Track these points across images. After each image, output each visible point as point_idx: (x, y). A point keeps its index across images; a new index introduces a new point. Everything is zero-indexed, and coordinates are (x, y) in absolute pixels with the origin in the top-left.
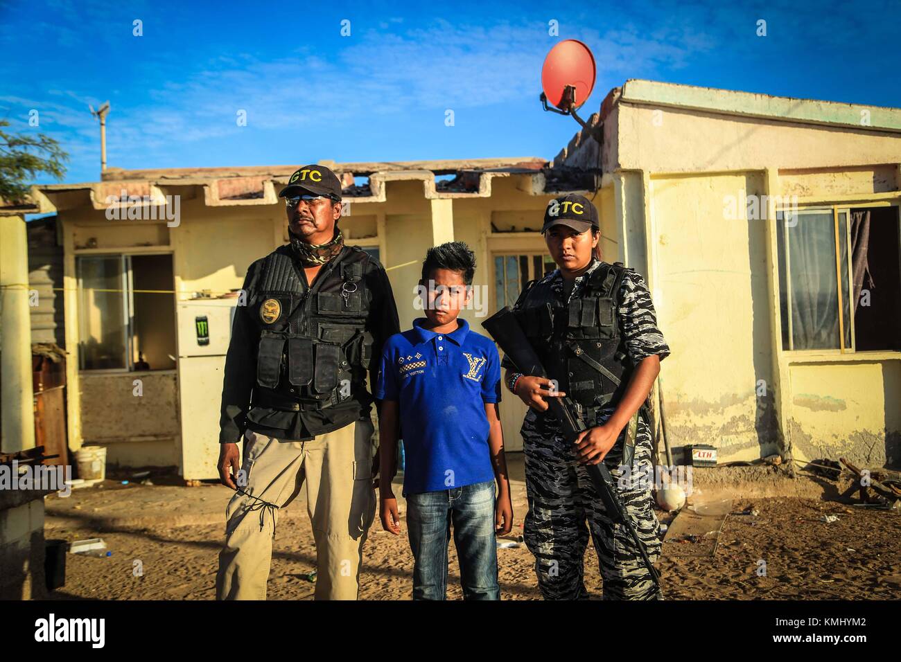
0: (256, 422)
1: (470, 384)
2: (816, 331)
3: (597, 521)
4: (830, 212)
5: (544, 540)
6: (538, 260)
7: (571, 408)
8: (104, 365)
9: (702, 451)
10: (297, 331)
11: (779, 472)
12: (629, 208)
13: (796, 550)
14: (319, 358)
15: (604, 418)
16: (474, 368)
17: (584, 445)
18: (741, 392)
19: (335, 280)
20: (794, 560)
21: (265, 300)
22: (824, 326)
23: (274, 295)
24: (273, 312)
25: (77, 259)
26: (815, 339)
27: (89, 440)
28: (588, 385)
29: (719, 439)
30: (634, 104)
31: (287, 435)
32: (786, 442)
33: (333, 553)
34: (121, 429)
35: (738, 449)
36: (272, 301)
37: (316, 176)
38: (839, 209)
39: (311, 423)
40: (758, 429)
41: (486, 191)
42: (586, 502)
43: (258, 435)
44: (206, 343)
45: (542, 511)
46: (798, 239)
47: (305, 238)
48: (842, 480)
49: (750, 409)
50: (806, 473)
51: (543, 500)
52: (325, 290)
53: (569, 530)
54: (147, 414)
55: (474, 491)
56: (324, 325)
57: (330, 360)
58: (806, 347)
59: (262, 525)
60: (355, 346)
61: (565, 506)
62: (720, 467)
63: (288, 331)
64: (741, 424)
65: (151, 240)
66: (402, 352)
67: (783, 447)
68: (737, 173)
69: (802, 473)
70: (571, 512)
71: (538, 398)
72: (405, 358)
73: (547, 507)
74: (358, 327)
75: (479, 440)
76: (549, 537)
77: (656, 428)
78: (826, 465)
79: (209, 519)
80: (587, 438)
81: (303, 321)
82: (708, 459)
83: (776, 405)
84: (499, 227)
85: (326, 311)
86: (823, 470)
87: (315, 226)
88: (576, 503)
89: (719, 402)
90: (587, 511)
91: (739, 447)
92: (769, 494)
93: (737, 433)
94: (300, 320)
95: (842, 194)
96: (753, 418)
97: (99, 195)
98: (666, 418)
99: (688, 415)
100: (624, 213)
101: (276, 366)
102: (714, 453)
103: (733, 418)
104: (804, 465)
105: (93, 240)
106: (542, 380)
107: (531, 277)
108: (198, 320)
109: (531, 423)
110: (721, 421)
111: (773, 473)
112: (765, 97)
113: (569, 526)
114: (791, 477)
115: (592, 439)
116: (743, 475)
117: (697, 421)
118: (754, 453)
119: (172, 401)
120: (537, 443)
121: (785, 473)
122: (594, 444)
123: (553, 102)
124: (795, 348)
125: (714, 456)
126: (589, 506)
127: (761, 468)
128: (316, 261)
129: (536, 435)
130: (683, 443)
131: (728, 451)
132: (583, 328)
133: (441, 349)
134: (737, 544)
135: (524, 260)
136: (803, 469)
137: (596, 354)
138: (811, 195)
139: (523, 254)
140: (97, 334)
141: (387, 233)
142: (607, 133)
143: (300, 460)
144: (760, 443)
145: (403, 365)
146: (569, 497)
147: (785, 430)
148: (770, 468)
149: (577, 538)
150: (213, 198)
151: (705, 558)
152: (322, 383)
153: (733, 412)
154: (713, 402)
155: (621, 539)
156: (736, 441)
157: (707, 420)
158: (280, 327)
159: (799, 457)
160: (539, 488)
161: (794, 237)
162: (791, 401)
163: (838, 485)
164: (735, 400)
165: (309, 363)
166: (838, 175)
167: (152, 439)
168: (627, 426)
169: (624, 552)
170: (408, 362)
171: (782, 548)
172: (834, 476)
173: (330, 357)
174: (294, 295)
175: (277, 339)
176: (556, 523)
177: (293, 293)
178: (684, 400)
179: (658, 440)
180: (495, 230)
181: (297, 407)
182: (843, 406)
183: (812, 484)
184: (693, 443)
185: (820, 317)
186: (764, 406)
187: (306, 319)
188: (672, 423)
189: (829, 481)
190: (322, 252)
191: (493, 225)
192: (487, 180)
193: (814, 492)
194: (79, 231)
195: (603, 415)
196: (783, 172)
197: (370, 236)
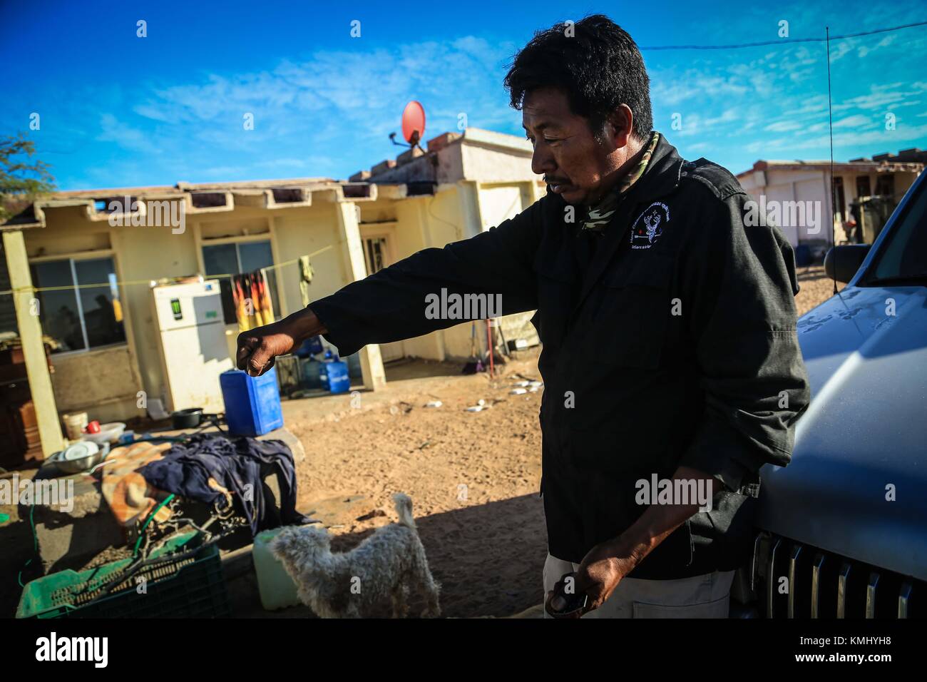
12: (469, 205)
30: (472, 143)
41: (374, 196)
44: (181, 318)
65: (92, 247)
68: (512, 184)
108: (172, 302)
130: (510, 339)
141: (276, 229)
167: (117, 400)
184: (514, 338)
192: (374, 189)
197: (264, 232)
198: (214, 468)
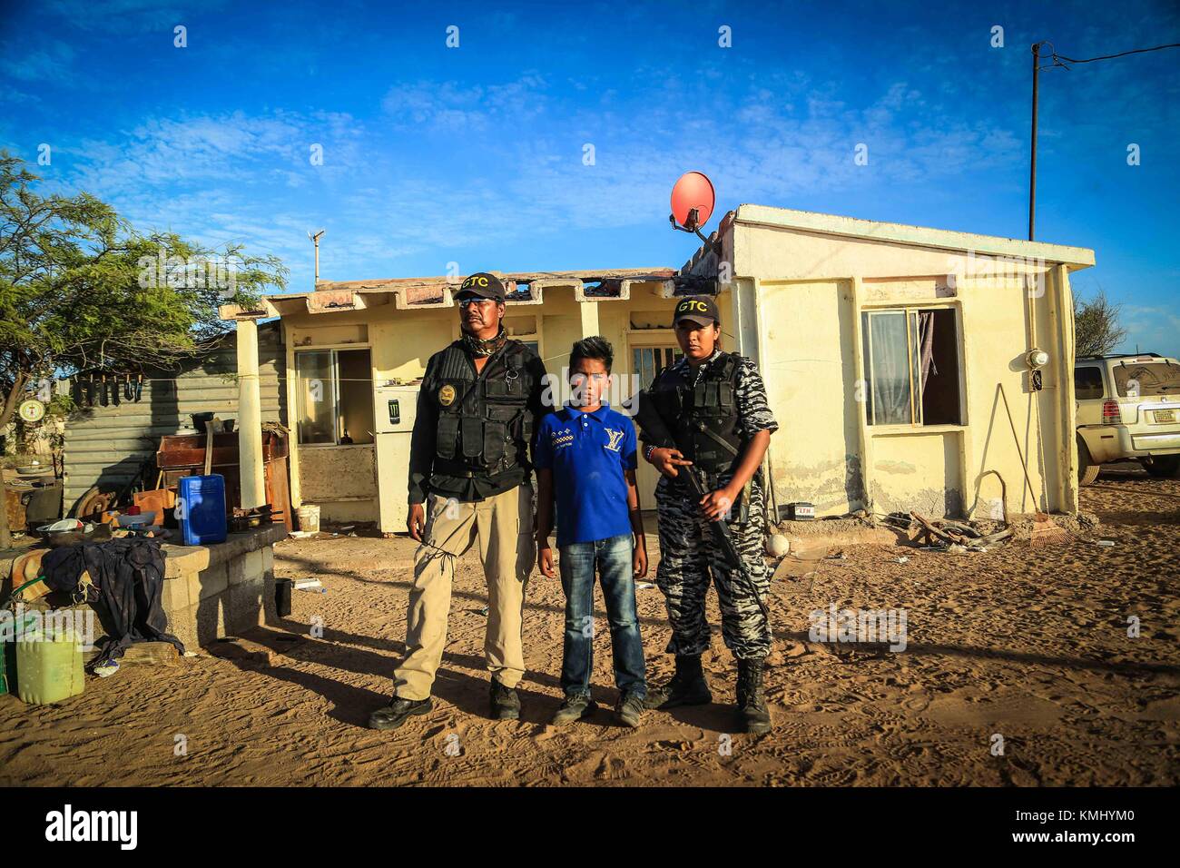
0: (437, 486)
1: (611, 454)
2: (893, 410)
3: (717, 567)
4: (903, 312)
5: (673, 583)
6: (669, 352)
7: (697, 475)
8: (318, 440)
9: (803, 508)
10: (469, 411)
11: (864, 524)
12: (744, 309)
13: (876, 585)
14: (488, 434)
15: (723, 484)
16: (614, 441)
17: (708, 505)
18: (834, 460)
19: (501, 368)
20: (874, 594)
21: (442, 386)
22: (900, 405)
23: (450, 381)
24: (449, 396)
25: (296, 354)
26: (892, 415)
27: (307, 500)
28: (711, 455)
29: (816, 498)
30: (746, 224)
31: (463, 498)
32: (870, 500)
33: (502, 594)
34: (331, 492)
35: (832, 506)
36: (448, 387)
37: (483, 282)
38: (910, 311)
39: (481, 487)
40: (847, 489)
41: (625, 294)
42: (708, 552)
43: (438, 497)
44: (397, 422)
45: (672, 559)
46: (879, 334)
47: (475, 334)
48: (911, 528)
49: (841, 473)
50: (885, 524)
51: (673, 551)
52: (492, 377)
53: (695, 575)
54: (351, 479)
55: (615, 542)
56: (491, 406)
57: (496, 436)
58: (886, 422)
59: (443, 570)
60: (517, 423)
61: (691, 556)
62: (817, 520)
63: (462, 411)
64: (834, 486)
65: (353, 338)
66: (554, 428)
67: (867, 505)
68: (830, 281)
69: (881, 524)
70: (696, 560)
71: (669, 467)
72: (557, 432)
73: (677, 557)
74: (521, 407)
75: (620, 501)
76: (678, 580)
77: (766, 490)
78: (900, 517)
79: (402, 565)
80: (709, 500)
81: (474, 403)
82: (808, 514)
83: (862, 470)
84: (637, 325)
85: (492, 395)
86: (898, 521)
87: (483, 323)
88: (700, 553)
89: (816, 467)
90: (709, 559)
91: (832, 504)
92: (856, 541)
93: (831, 493)
94: (471, 403)
95: (913, 298)
96: (843, 480)
97: (312, 303)
98: (774, 481)
99: (792, 479)
100: (740, 313)
101: (451, 441)
102: (812, 509)
103: (828, 481)
104: (883, 518)
105: (308, 339)
106: (673, 451)
107: (664, 365)
108: (390, 403)
109: (663, 487)
110: (818, 483)
111: (858, 524)
112: (851, 220)
113: (694, 572)
114: (873, 527)
115: (714, 500)
116: (835, 527)
117: (800, 483)
118: (844, 509)
119: (371, 469)
120: (668, 503)
121: (868, 524)
122: (716, 504)
123: (680, 222)
124: (877, 424)
125: (812, 512)
126: (711, 555)
127: (849, 520)
128: (484, 353)
129: (666, 496)
130: (789, 502)
131: (823, 508)
132: (707, 407)
133: (586, 425)
134: (829, 582)
135: (657, 352)
136: (882, 521)
137: (718, 430)
138: (889, 299)
139: (656, 347)
140: (312, 415)
141: (544, 330)
142: (725, 246)
143: (474, 516)
144: (849, 501)
145: (555, 439)
146: (694, 549)
147: (868, 491)
148: (857, 520)
149: (701, 582)
150: (402, 303)
151: (804, 594)
152: (490, 454)
153: (827, 475)
154: (812, 468)
155: (737, 582)
156: (830, 500)
157: (807, 483)
158: (455, 408)
159: (879, 511)
160: (670, 541)
161: (876, 333)
162: (873, 467)
163: (909, 533)
164: (829, 466)
165: (479, 438)
166: (909, 283)
167: (356, 499)
168: (743, 488)
169: (740, 592)
170: (559, 437)
171: (864, 584)
172: (906, 526)
173: (497, 433)
174: (466, 382)
175: (452, 418)
176: (685, 569)
177: (465, 380)
178: (789, 466)
179: (768, 500)
180: (634, 327)
181: (470, 474)
182: (913, 470)
183: (889, 532)
184: (796, 501)
185: (896, 398)
186: (852, 470)
187: (476, 402)
188: (779, 485)
189: (902, 530)
190: (489, 345)
191: (631, 323)
192: (626, 286)
193: (890, 538)
194: (297, 331)
195: (723, 480)
196: (866, 280)
197: (531, 333)
198: (91, 562)
